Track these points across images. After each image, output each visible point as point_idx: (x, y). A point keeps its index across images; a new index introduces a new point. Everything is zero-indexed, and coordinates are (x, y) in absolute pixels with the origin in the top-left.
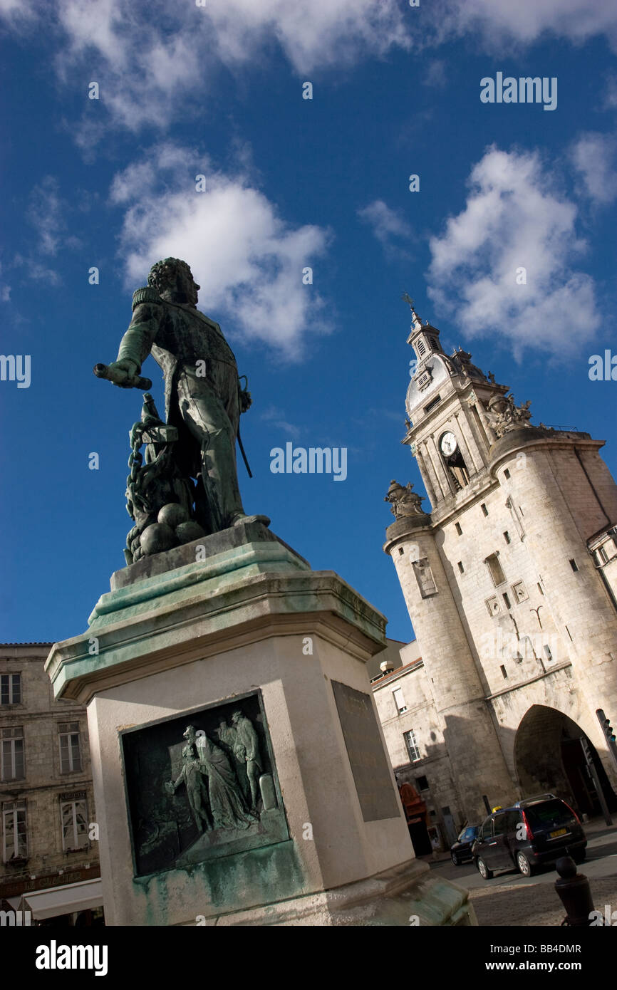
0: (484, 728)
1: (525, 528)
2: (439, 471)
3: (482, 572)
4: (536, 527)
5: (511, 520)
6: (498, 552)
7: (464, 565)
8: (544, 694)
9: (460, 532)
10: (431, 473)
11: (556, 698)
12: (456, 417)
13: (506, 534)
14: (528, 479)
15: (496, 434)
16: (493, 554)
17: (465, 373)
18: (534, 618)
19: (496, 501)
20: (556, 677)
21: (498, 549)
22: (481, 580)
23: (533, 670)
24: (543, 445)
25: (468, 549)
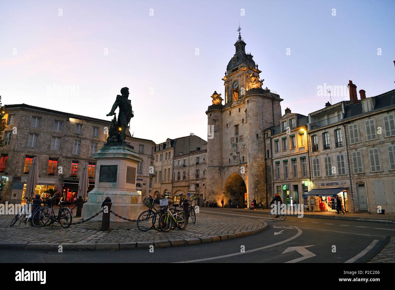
0: (219, 175)
2: (230, 93)
3: (233, 129)
4: (251, 121)
5: (245, 116)
7: (228, 125)
8: (238, 170)
9: (230, 114)
12: (241, 77)
13: (243, 120)
14: (253, 105)
16: (238, 125)
18: (243, 148)
19: (243, 109)
21: (239, 123)
23: (237, 163)
25: (231, 120)
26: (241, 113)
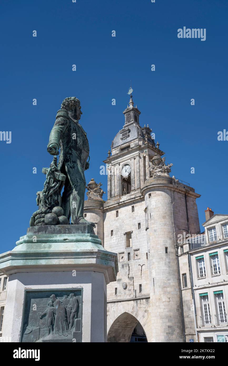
1: (149, 225)
2: (117, 183)
3: (121, 239)
4: (155, 226)
5: (144, 218)
6: (132, 232)
7: (114, 232)
8: (132, 308)
9: (117, 216)
10: (113, 182)
11: (137, 312)
12: (135, 159)
13: (139, 224)
14: (159, 202)
15: (151, 174)
16: (130, 232)
17: (146, 139)
18: (139, 269)
19: (139, 207)
20: (140, 302)
21: (133, 230)
22: (120, 242)
23: (130, 294)
24: (172, 188)
25: (118, 225)
26: (136, 214)
